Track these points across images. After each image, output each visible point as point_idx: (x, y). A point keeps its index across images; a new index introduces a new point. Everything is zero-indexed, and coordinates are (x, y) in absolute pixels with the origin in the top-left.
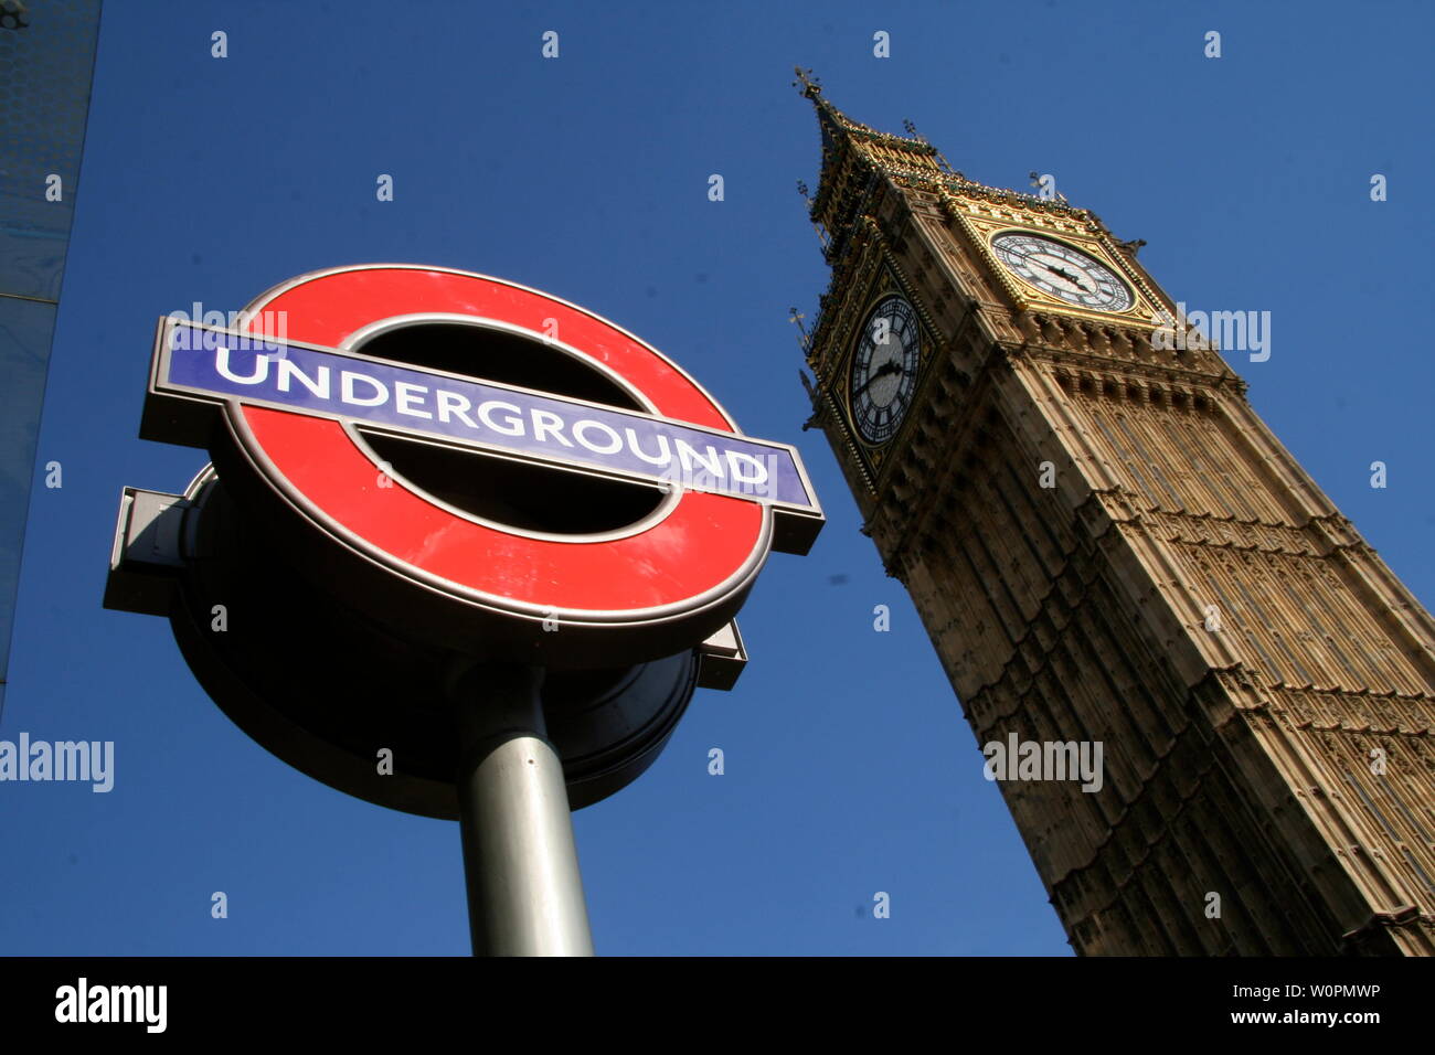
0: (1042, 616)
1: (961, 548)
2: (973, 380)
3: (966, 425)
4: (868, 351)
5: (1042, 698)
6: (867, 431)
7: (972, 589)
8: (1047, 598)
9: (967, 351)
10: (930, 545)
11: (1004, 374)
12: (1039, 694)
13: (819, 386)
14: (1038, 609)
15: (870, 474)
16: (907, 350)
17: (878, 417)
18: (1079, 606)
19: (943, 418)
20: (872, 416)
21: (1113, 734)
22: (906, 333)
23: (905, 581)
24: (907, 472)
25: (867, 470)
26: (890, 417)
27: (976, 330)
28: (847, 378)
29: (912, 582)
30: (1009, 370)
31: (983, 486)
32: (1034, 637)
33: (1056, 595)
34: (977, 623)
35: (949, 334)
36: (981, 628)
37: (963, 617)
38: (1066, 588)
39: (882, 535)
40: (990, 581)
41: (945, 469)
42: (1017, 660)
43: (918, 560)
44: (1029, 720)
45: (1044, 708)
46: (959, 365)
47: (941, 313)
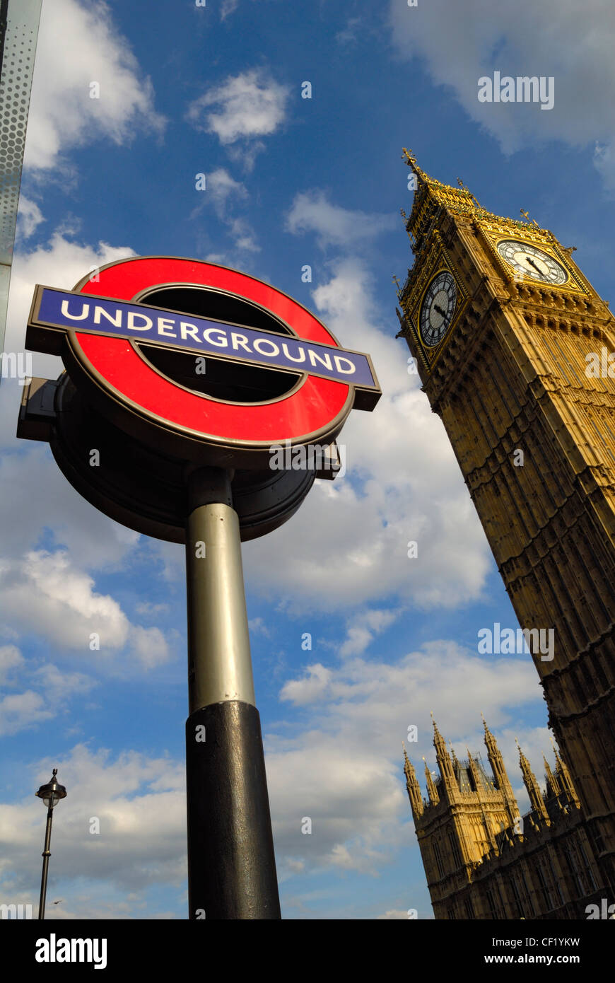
0: (507, 436)
1: (469, 400)
2: (482, 317)
3: (477, 339)
4: (431, 299)
5: (503, 475)
6: (427, 339)
7: (473, 420)
8: (510, 427)
9: (480, 302)
10: (455, 398)
11: (498, 313)
12: (502, 473)
13: (405, 316)
14: (505, 432)
15: (427, 362)
16: (450, 300)
17: (433, 332)
18: (525, 432)
19: (466, 335)
20: (430, 332)
21: (537, 495)
22: (450, 291)
23: (441, 416)
24: (445, 361)
25: (426, 359)
26: (439, 333)
27: (486, 291)
28: (419, 312)
29: (444, 416)
30: (501, 312)
31: (483, 371)
32: (502, 446)
33: (514, 426)
34: (474, 437)
35: (472, 292)
36: (476, 440)
37: (468, 434)
38: (520, 423)
39: (431, 393)
40: (482, 417)
41: (465, 361)
42: (493, 457)
43: (448, 405)
44: (496, 485)
45: (504, 480)
46: (476, 308)
47: (469, 281)
